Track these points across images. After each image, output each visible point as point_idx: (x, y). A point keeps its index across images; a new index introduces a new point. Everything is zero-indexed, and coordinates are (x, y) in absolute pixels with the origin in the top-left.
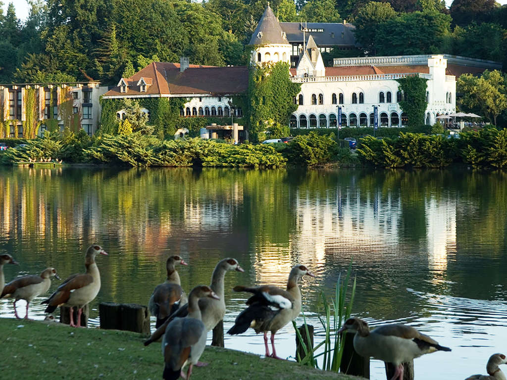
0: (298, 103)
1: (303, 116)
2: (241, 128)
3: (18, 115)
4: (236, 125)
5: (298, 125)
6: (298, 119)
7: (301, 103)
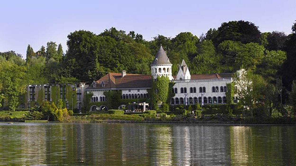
0: (175, 92)
1: (177, 99)
2: (148, 104)
3: (49, 98)
4: (145, 103)
5: (175, 103)
6: (175, 100)
7: (176, 92)
